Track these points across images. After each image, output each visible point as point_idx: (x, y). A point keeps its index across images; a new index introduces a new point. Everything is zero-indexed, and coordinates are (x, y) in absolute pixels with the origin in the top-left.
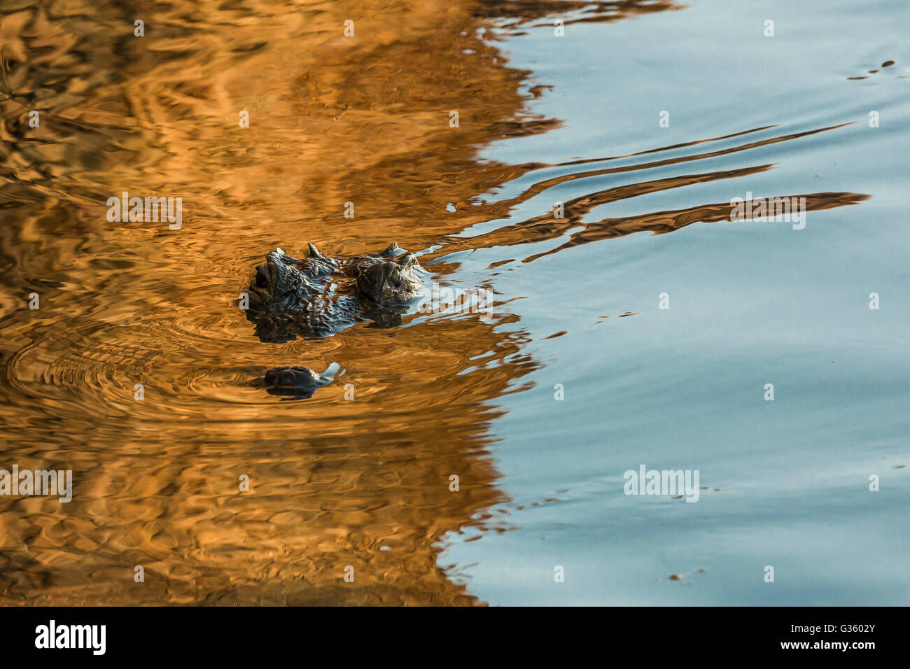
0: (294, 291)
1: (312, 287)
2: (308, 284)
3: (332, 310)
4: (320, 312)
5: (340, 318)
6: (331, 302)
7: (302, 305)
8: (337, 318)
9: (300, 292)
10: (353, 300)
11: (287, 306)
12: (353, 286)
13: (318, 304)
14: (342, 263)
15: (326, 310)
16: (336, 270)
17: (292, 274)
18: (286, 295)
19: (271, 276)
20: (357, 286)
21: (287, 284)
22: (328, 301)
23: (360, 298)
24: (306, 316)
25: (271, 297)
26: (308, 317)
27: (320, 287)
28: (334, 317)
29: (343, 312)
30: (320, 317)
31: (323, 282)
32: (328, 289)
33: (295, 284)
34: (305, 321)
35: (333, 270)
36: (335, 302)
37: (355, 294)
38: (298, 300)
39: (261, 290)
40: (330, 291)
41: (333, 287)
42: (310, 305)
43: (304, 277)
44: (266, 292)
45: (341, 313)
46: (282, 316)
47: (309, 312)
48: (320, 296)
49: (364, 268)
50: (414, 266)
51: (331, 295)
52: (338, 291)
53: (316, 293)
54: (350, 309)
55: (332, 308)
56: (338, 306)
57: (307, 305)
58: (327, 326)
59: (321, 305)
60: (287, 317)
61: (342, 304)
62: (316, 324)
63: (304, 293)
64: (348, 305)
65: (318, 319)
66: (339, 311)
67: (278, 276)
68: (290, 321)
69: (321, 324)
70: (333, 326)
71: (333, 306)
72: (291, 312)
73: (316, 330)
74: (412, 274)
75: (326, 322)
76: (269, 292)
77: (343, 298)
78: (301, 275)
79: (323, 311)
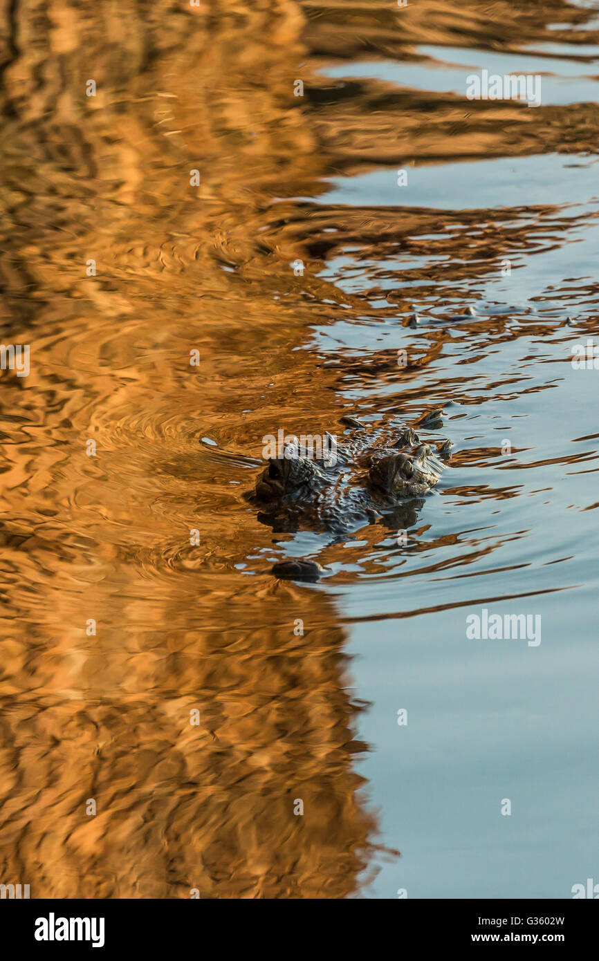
0: (306, 483)
1: (325, 478)
2: (320, 475)
3: (343, 502)
4: (331, 504)
5: (351, 510)
6: (342, 493)
7: (313, 497)
8: (347, 510)
9: (313, 484)
10: (365, 491)
11: (299, 497)
12: (365, 478)
13: (329, 496)
14: (356, 454)
15: (337, 502)
16: (351, 461)
17: (304, 466)
18: (298, 487)
19: (283, 467)
20: (369, 478)
21: (299, 477)
22: (339, 493)
23: (372, 490)
24: (316, 508)
25: (283, 488)
26: (319, 509)
27: (333, 479)
28: (345, 508)
29: (354, 504)
30: (330, 508)
31: (336, 473)
32: (340, 481)
33: (308, 475)
34: (316, 513)
35: (347, 461)
36: (346, 494)
37: (367, 485)
38: (310, 491)
39: (272, 481)
40: (342, 482)
41: (346, 478)
42: (322, 496)
43: (317, 469)
44: (278, 484)
45: (352, 505)
46: (293, 508)
47: (319, 504)
48: (332, 488)
49: (378, 459)
50: (428, 457)
51: (343, 487)
52: (351, 483)
53: (328, 484)
54: (362, 501)
55: (343, 500)
56: (349, 498)
57: (318, 496)
58: (337, 518)
59: (332, 497)
60: (298, 509)
61: (355, 496)
62: (326, 516)
63: (316, 485)
64: (359, 496)
65: (328, 511)
66: (349, 503)
67: (290, 467)
68: (301, 513)
69: (332, 516)
70: (343, 519)
71: (345, 498)
72: (303, 504)
73: (326, 522)
74: (425, 466)
75: (337, 514)
76: (281, 483)
77: (355, 490)
78: (314, 466)
79: (334, 502)
